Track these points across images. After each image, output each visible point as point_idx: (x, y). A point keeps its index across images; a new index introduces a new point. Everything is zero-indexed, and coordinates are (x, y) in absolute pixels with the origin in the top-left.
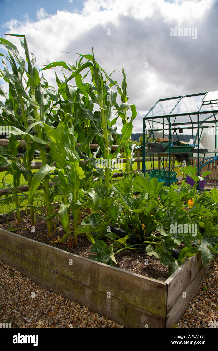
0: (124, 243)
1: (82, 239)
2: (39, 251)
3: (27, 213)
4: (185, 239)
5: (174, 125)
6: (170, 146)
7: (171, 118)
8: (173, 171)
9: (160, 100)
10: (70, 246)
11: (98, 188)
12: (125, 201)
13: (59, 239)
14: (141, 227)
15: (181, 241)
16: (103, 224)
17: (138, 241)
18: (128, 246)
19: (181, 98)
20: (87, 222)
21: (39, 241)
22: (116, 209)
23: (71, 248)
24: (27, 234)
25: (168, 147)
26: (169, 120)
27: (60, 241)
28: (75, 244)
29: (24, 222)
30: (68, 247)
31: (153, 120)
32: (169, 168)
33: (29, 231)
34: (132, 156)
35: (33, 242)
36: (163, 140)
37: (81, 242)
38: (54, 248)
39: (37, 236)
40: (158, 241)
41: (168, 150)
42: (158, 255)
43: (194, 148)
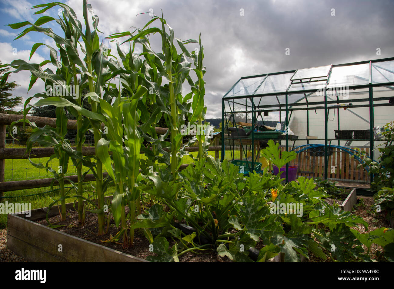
0: (191, 242)
1: (141, 238)
2: (85, 251)
3: (75, 207)
4: (264, 235)
5: (259, 107)
6: (253, 132)
7: (254, 98)
8: (257, 162)
9: (242, 78)
10: (125, 246)
11: (163, 172)
12: (193, 188)
13: (112, 237)
14: (213, 223)
15: (259, 237)
16: (165, 218)
17: (209, 241)
18: (197, 246)
19: (267, 75)
20: (146, 216)
21: (87, 240)
22: (184, 201)
23: (126, 249)
24: (73, 232)
25: (251, 134)
26: (252, 101)
27: (113, 240)
28: (131, 244)
29: (70, 217)
30: (122, 248)
31: (234, 100)
32: (253, 157)
33: (75, 228)
34: (206, 140)
35: (77, 240)
36: (246, 124)
37: (139, 241)
38: (103, 247)
39: (85, 234)
40: (233, 240)
41: (252, 136)
42: (233, 256)
43: (282, 134)
